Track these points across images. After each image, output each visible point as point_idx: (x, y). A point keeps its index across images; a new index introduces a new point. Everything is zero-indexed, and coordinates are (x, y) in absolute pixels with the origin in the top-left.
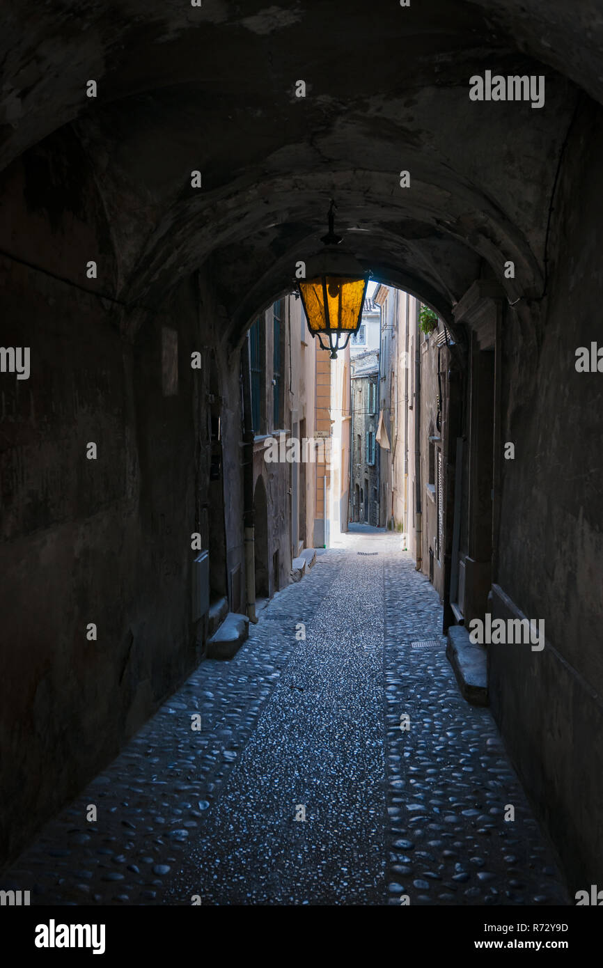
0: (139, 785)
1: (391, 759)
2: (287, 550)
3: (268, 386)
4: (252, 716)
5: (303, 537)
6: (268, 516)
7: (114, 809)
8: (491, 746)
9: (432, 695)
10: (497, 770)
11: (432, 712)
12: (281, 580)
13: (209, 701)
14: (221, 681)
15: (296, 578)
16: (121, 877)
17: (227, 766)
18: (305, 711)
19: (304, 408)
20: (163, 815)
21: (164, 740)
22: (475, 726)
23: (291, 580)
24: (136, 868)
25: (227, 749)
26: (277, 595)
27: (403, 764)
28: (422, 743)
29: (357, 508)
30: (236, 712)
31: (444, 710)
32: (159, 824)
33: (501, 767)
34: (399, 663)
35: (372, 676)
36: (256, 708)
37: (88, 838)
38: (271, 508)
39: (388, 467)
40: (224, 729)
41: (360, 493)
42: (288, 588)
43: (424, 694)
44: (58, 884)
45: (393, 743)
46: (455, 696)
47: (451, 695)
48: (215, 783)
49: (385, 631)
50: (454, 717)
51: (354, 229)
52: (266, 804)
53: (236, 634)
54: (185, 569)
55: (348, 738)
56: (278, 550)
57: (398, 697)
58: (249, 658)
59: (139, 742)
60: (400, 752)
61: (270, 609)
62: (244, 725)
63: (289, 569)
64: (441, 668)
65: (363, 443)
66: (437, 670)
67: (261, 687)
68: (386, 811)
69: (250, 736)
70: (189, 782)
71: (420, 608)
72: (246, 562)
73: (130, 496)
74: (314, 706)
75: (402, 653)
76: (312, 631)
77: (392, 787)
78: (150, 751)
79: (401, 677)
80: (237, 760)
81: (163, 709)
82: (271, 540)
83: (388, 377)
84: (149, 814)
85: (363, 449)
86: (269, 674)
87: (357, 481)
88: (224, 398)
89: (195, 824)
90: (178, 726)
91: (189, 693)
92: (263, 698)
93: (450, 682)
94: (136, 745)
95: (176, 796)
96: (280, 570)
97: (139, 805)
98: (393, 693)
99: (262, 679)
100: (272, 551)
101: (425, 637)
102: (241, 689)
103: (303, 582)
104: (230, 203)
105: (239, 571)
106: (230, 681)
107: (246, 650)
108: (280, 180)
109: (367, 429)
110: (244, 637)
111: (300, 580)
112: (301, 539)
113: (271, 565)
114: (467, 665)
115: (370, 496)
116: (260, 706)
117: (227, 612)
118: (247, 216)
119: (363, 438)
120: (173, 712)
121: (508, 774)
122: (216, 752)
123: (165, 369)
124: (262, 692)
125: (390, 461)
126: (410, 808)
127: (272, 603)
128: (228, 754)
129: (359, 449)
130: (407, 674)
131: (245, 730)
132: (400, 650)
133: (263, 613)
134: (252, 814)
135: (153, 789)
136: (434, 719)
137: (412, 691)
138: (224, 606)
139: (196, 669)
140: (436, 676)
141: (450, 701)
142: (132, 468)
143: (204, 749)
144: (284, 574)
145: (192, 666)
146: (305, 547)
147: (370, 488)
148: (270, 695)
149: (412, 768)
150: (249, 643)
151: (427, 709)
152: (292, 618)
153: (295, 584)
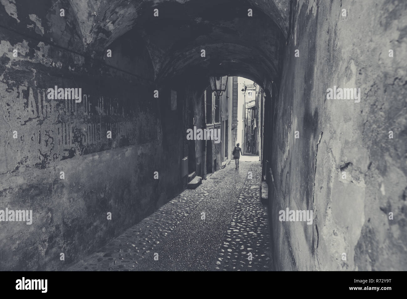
0: (157, 221)
1: (234, 218)
2: (220, 159)
3: (213, 109)
4: (196, 205)
5: (226, 156)
6: (212, 148)
7: (148, 227)
8: (264, 215)
9: (252, 201)
10: (264, 222)
11: (251, 205)
12: (217, 168)
13: (184, 200)
14: (190, 195)
15: (222, 168)
16: (145, 244)
17: (184, 218)
18: (213, 204)
19: (227, 117)
20: (162, 229)
21: (168, 210)
22: (262, 210)
23: (221, 168)
24: (150, 242)
25: (186, 213)
26: (215, 173)
27: (237, 219)
28: (245, 214)
29: (248, 148)
30: (191, 203)
31: (254, 205)
32: (160, 231)
33: (265, 221)
34: (245, 192)
35: (236, 195)
36: (198, 203)
37: (139, 233)
38: (213, 146)
39: (257, 135)
40: (186, 207)
41: (249, 144)
42: (219, 171)
43: (250, 201)
44: (127, 244)
45: (236, 214)
46: (259, 201)
47: (258, 201)
48: (179, 221)
49: (244, 183)
50: (256, 207)
51: (232, 61)
52: (192, 228)
53: (197, 182)
54: (179, 162)
55: (223, 212)
56: (216, 159)
57: (241, 201)
58: (200, 189)
59: (161, 210)
60: (237, 215)
61: (212, 176)
62: (193, 207)
63: (220, 165)
64: (257, 194)
65: (250, 128)
66: (256, 194)
67: (202, 197)
68: (227, 231)
69: (194, 210)
70: (172, 221)
71: (257, 177)
72: (203, 162)
73: (159, 139)
74: (215, 203)
75: (247, 189)
76: (222, 183)
77: (231, 225)
78: (163, 212)
79: (244, 196)
80: (188, 216)
81: (170, 202)
82: (213, 156)
83: (257, 108)
84: (158, 228)
85: (250, 130)
86: (205, 194)
87: (248, 140)
88: (196, 112)
89: (170, 232)
90: (173, 206)
91: (179, 198)
92: (201, 200)
93: (259, 198)
94: (160, 211)
95: (167, 224)
96: (217, 165)
97: (155, 226)
98: (241, 200)
99: (202, 195)
100: (214, 159)
101: (256, 185)
102: (195, 197)
103: (225, 169)
104: (187, 53)
105: (200, 164)
106: (192, 195)
107: (200, 187)
108: (202, 46)
109: (251, 124)
110: (200, 183)
111: (224, 168)
112: (225, 156)
113: (213, 163)
114: (264, 193)
115: (252, 145)
116: (199, 202)
117: (195, 176)
118: (194, 57)
119: (250, 127)
120: (173, 202)
121: (267, 223)
122: (183, 214)
123: (172, 102)
124: (201, 199)
125: (257, 134)
126: (234, 231)
127: (213, 174)
128: (186, 215)
129: (249, 130)
130: (246, 195)
131: (193, 208)
132: (247, 188)
133: (210, 177)
134: (188, 230)
135: (161, 222)
136: (250, 207)
137: (246, 200)
138: (194, 174)
139: (183, 191)
140: (255, 196)
141: (257, 203)
142: (159, 131)
143: (179, 213)
144: (218, 166)
145: (182, 190)
146: (227, 159)
147: (252, 142)
148: (203, 199)
149: (239, 220)
150: (201, 185)
151: (249, 205)
152: (218, 179)
153: (222, 170)
